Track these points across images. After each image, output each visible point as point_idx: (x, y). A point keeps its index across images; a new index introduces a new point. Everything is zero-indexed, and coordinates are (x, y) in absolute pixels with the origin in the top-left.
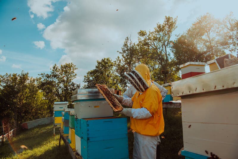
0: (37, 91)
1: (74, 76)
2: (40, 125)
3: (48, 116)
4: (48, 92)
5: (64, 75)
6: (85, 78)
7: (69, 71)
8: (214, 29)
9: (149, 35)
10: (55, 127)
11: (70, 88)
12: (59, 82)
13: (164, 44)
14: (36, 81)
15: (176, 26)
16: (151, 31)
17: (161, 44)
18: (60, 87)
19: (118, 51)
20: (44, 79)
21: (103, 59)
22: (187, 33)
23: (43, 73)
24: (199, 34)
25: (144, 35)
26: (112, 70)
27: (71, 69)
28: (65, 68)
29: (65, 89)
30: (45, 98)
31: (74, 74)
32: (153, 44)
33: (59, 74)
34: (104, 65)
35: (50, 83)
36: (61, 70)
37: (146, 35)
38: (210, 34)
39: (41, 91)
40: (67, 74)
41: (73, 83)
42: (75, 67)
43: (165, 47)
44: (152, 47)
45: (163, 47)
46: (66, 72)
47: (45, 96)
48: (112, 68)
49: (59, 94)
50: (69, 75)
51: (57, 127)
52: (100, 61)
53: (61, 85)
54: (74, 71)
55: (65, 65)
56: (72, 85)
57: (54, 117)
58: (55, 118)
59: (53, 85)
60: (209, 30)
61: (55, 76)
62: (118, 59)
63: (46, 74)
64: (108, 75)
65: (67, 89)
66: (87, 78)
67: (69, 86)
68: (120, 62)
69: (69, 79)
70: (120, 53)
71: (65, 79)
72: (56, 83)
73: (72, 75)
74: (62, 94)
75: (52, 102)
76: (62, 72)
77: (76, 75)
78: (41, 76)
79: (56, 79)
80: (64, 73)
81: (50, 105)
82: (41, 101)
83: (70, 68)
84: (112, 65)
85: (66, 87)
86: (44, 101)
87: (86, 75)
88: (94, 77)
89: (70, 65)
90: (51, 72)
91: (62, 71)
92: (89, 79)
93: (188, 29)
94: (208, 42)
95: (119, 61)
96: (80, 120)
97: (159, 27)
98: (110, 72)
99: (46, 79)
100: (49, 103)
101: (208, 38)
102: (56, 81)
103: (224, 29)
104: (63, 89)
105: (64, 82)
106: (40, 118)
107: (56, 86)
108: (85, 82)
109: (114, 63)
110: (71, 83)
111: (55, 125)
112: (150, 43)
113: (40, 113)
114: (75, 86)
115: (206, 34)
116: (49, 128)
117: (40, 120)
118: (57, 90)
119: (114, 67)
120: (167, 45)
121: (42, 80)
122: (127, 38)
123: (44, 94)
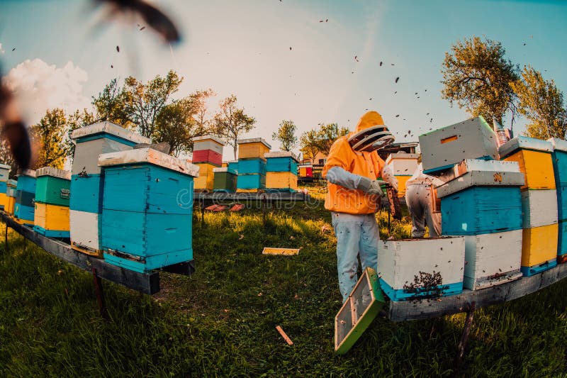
8: (210, 112)
15: (178, 88)
32: (139, 101)
37: (134, 86)
38: (204, 116)
60: (205, 110)
62: (76, 114)
101: (200, 119)
103: (222, 114)
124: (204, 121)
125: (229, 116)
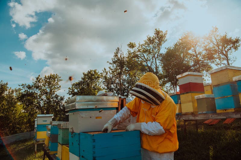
0: (16, 103)
1: (58, 88)
2: (18, 140)
3: (27, 131)
4: (28, 105)
5: (47, 86)
6: (69, 90)
7: (53, 82)
8: (200, 44)
9: (139, 47)
10: (38, 143)
11: (53, 100)
12: (41, 94)
13: (154, 56)
14: (15, 92)
15: (166, 39)
16: (141, 44)
17: (151, 56)
18: (42, 100)
19: (108, 62)
20: (24, 90)
21: (90, 71)
22: (174, 47)
23: (24, 84)
24: (185, 49)
25: (134, 47)
26: (98, 82)
27: (55, 81)
28: (49, 79)
29: (48, 101)
30: (24, 111)
31: (58, 86)
32: (143, 56)
33: (42, 85)
34: (91, 76)
35: (32, 95)
36: (44, 81)
37: (135, 47)
38: (197, 49)
39: (20, 103)
40: (51, 85)
41: (56, 95)
42: (60, 78)
43: (156, 60)
44: (142, 59)
45: (153, 59)
46: (49, 83)
47: (25, 109)
48: (98, 80)
49: (40, 107)
50: (52, 87)
51: (39, 143)
52: (86, 73)
53: (44, 97)
54: (58, 83)
55: (49, 75)
56: (55, 97)
57: (36, 132)
58: (38, 132)
59: (34, 97)
60: (196, 45)
61: (37, 87)
62: (104, 71)
63: (27, 84)
64: (94, 87)
65: (50, 101)
66: (71, 91)
67: (52, 98)
68: (107, 74)
69: (53, 91)
70: (110, 63)
71: (48, 90)
72: (38, 94)
73: (56, 86)
74: (44, 106)
75: (32, 115)
76: (45, 84)
77: (60, 87)
78: (21, 87)
79: (39, 90)
80: (47, 84)
81: (30, 119)
82: (19, 114)
83: (54, 79)
84: (98, 77)
85: (48, 99)
86: (23, 114)
87: (71, 87)
88: (79, 89)
89: (55, 76)
90: (33, 83)
91: (46, 82)
92: (73, 91)
93: (175, 43)
94: (194, 56)
95: (105, 73)
96: (79, 134)
97: (149, 39)
98: (96, 85)
99: (27, 90)
100: (28, 116)
101: (194, 53)
102: (38, 92)
103: (210, 44)
104: (45, 101)
105: (47, 94)
106: (18, 133)
107: (37, 98)
108: (69, 95)
109: (101, 75)
110: (54, 95)
111: (38, 140)
112: (139, 55)
113: (18, 128)
114: (59, 98)
115: (193, 48)
116: (28, 144)
117: (18, 135)
118: (39, 103)
119: (100, 79)
120: (157, 57)
121: (22, 91)
122: (118, 48)
123: (23, 106)
124: (197, 53)
125: (216, 44)
